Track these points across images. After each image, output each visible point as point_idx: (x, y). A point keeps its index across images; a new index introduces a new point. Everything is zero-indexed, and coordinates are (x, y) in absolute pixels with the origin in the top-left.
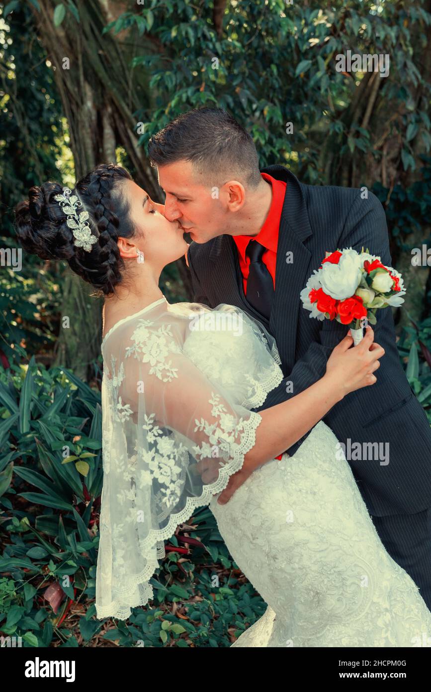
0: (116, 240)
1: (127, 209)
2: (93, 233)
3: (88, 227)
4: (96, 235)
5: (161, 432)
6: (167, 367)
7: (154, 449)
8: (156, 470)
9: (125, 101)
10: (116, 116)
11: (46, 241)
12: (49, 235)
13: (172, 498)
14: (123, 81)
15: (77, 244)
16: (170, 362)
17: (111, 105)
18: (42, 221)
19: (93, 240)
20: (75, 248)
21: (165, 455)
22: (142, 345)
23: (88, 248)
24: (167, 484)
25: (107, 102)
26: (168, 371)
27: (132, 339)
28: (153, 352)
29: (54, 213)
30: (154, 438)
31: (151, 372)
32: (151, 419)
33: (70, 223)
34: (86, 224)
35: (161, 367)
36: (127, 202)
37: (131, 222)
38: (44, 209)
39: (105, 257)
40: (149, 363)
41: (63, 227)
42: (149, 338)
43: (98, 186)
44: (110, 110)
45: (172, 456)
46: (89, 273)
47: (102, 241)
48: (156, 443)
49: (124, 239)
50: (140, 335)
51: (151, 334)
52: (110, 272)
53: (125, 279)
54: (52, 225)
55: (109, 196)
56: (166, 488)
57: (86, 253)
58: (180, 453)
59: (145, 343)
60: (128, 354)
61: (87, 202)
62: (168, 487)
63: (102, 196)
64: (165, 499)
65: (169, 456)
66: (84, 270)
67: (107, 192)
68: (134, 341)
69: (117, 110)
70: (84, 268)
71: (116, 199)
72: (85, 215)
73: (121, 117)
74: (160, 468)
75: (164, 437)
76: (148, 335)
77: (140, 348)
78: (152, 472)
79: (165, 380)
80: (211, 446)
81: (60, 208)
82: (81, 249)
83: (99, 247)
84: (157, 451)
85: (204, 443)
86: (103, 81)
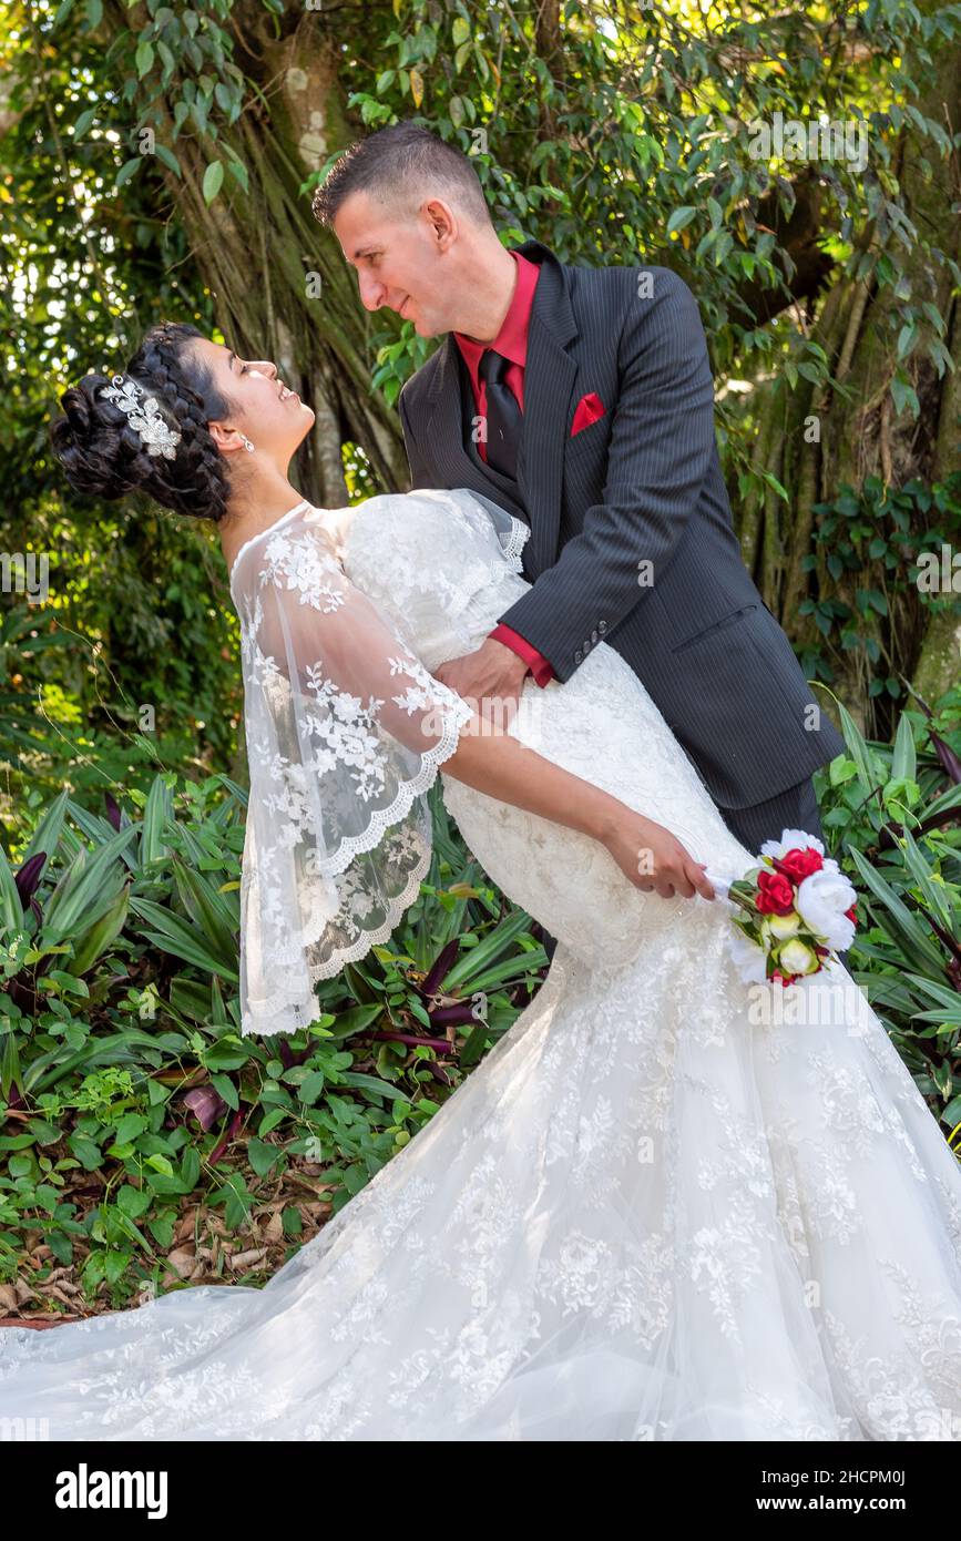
0: (207, 427)
1: (209, 380)
2: (171, 428)
3: (161, 422)
4: (176, 430)
5: (335, 688)
6: (326, 591)
7: (330, 716)
8: (340, 747)
9: (358, 352)
10: (340, 383)
11: (107, 460)
12: (109, 450)
13: (372, 785)
14: (353, 313)
15: (152, 452)
16: (329, 584)
17: (330, 364)
18: (93, 431)
19: (175, 438)
20: (152, 460)
21: (350, 722)
22: (282, 565)
23: (170, 454)
24: (361, 766)
25: (322, 356)
26: (328, 596)
27: (266, 557)
28: (300, 572)
29: (106, 415)
30: (327, 699)
31: (303, 600)
32: (317, 670)
33: (134, 423)
34: (158, 418)
35: (316, 592)
36: (206, 368)
37: (221, 396)
38: (92, 415)
39: (198, 459)
40: (297, 587)
41: (125, 431)
42: (292, 552)
43: (158, 358)
44: (327, 372)
45: (361, 722)
46: (181, 494)
47: (187, 437)
48: (332, 706)
49: (217, 424)
50: (277, 550)
51: (293, 546)
52: (214, 482)
53: (236, 487)
54: (111, 434)
55: (179, 367)
56: (359, 772)
57: (169, 462)
58: (373, 714)
59: (286, 561)
60: (264, 581)
61: (151, 385)
62: (363, 771)
63: (169, 369)
64: (360, 790)
65: (355, 723)
66: (173, 493)
67: (174, 362)
68: (270, 560)
69: (342, 370)
70: (172, 489)
71: (189, 368)
72: (152, 404)
73: (350, 384)
74: (344, 743)
75: (342, 695)
76: (289, 548)
77: (280, 568)
78: (333, 751)
79: (326, 610)
80: (423, 690)
81: (114, 405)
82: (161, 460)
83: (185, 448)
84: (335, 718)
85: (409, 690)
86: (314, 315)
